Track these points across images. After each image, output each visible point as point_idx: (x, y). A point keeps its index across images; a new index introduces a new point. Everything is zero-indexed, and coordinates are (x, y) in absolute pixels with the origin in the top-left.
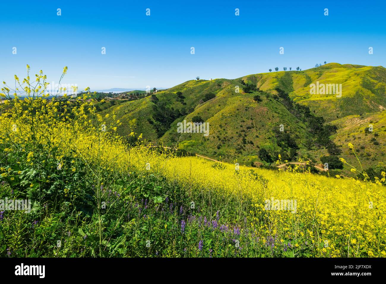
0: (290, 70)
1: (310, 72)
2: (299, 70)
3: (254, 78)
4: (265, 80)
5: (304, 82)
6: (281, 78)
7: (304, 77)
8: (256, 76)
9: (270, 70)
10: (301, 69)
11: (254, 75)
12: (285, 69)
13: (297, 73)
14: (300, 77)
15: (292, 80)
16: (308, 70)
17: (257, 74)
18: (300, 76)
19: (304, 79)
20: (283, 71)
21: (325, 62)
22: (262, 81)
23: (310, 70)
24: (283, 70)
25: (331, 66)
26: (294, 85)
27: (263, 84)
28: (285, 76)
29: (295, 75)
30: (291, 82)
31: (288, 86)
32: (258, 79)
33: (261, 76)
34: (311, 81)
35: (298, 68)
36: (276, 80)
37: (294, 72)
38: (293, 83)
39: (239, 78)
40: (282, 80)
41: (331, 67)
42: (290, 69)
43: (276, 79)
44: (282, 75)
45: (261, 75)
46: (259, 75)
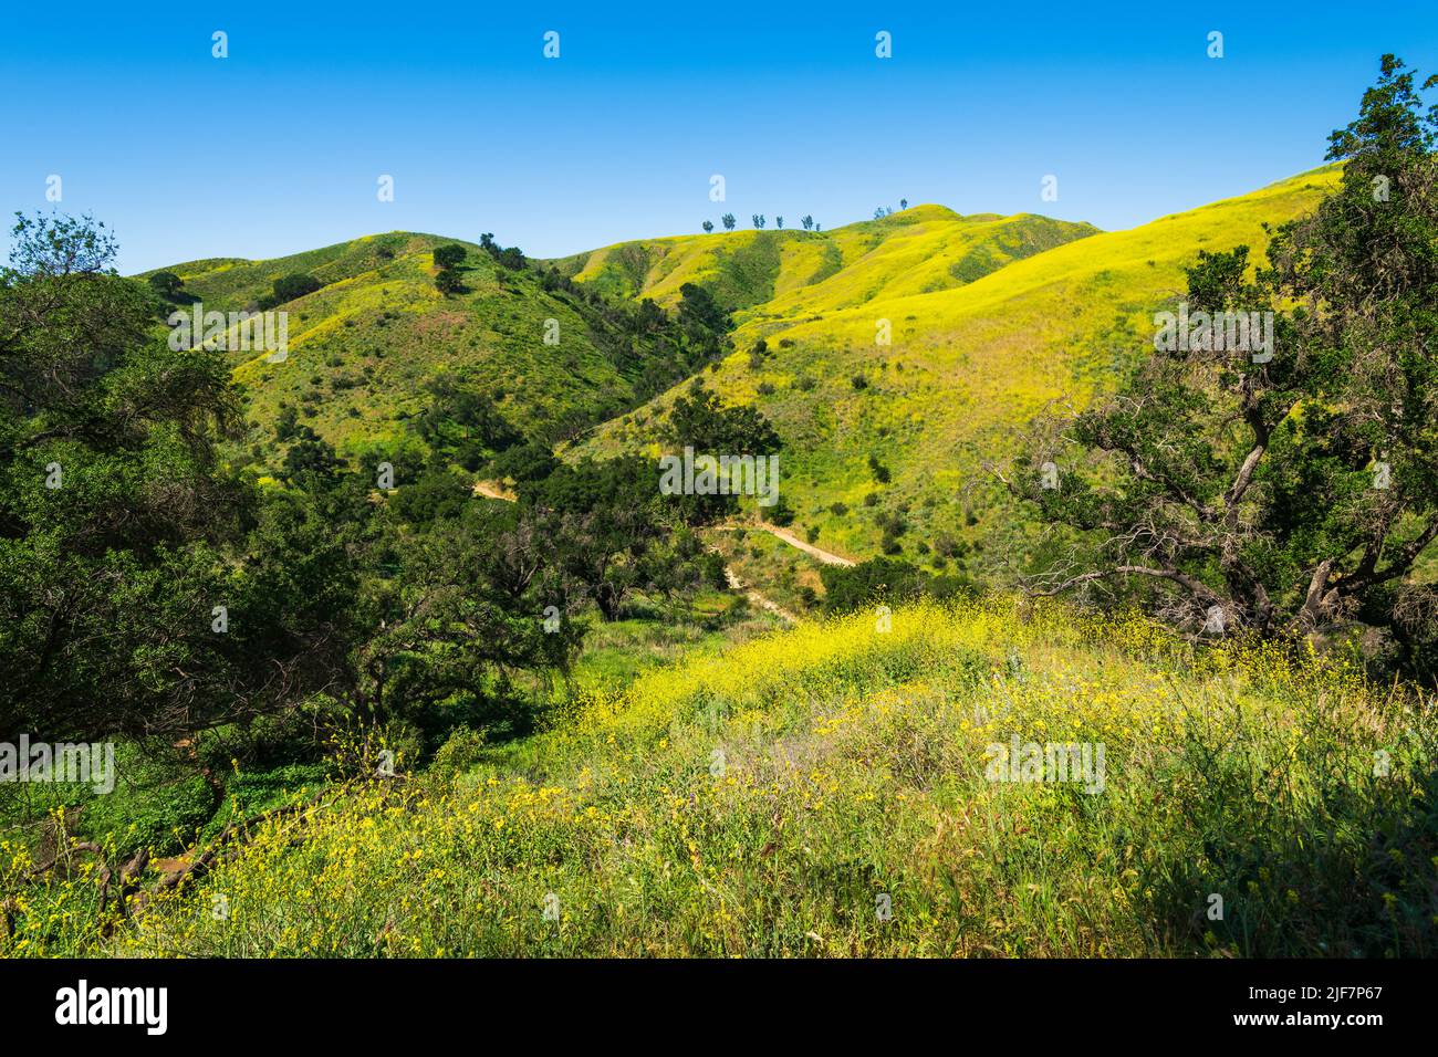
0: (778, 228)
1: (845, 237)
2: (813, 229)
3: (638, 256)
4: (677, 263)
5: (813, 270)
6: (737, 254)
7: (820, 253)
8: (646, 248)
9: (708, 227)
10: (818, 226)
11: (640, 242)
12: (758, 221)
13: (801, 237)
14: (808, 251)
15: (779, 264)
16: (842, 229)
17: (654, 241)
18: (806, 246)
19: (818, 258)
20: (749, 231)
21: (904, 203)
22: (664, 264)
23: (849, 227)
24: (751, 227)
25: (919, 213)
26: (778, 283)
27: (665, 275)
28: (754, 247)
29: (791, 245)
30: (773, 271)
31: (756, 285)
32: (653, 259)
33: (664, 247)
34: (839, 265)
35: (808, 221)
36: (714, 261)
37: (791, 234)
38: (778, 273)
39: (577, 253)
40: (738, 260)
41: (919, 218)
42: (779, 221)
43: (713, 257)
44: (744, 244)
45: (668, 242)
46: (660, 242)
